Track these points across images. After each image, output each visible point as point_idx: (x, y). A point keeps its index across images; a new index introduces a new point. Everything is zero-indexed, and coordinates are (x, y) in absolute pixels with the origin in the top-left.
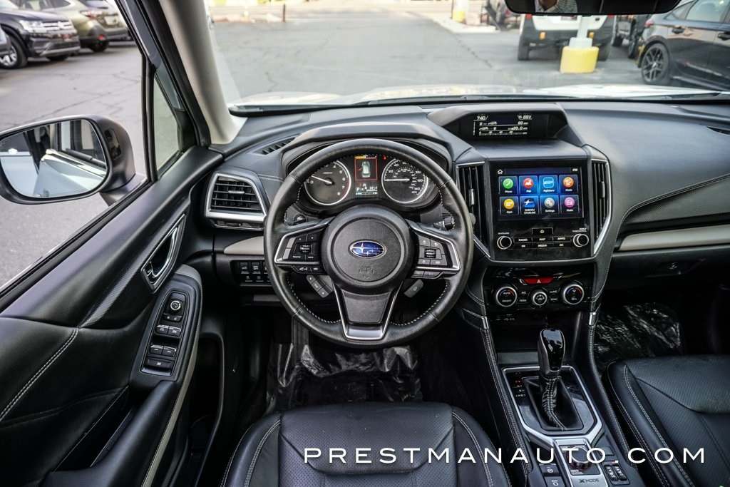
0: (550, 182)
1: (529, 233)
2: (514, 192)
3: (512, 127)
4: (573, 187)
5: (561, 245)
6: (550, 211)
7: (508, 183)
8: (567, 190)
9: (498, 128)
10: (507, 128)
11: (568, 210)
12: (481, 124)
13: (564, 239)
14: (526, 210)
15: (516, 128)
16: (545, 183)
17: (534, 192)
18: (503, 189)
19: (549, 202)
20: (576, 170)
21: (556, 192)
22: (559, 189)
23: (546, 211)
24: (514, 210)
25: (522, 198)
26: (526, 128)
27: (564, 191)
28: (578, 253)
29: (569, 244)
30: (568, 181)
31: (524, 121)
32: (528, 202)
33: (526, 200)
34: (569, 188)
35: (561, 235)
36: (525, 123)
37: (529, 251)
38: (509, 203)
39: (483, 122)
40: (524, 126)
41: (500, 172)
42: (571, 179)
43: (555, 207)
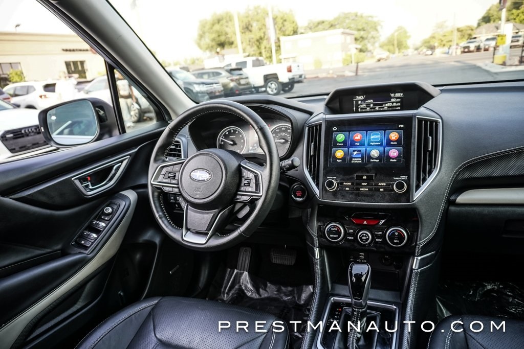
0: (376, 137)
1: (353, 178)
2: (345, 144)
3: (387, 103)
4: (398, 141)
5: (381, 190)
6: (375, 160)
7: (340, 137)
8: (392, 143)
9: (374, 105)
10: (382, 104)
11: (391, 160)
12: (360, 102)
13: (385, 184)
14: (353, 159)
15: (390, 105)
16: (372, 137)
17: (362, 145)
18: (336, 142)
19: (375, 153)
20: (402, 126)
21: (381, 145)
22: (384, 143)
23: (371, 160)
24: (343, 159)
25: (351, 149)
26: (399, 104)
27: (389, 143)
28: (397, 198)
29: (389, 189)
30: (394, 136)
31: (397, 98)
32: (356, 153)
33: (354, 151)
34: (394, 142)
35: (382, 181)
36: (398, 100)
37: (352, 194)
38: (339, 154)
39: (362, 100)
40: (397, 102)
41: (335, 129)
42: (397, 134)
43: (380, 158)
